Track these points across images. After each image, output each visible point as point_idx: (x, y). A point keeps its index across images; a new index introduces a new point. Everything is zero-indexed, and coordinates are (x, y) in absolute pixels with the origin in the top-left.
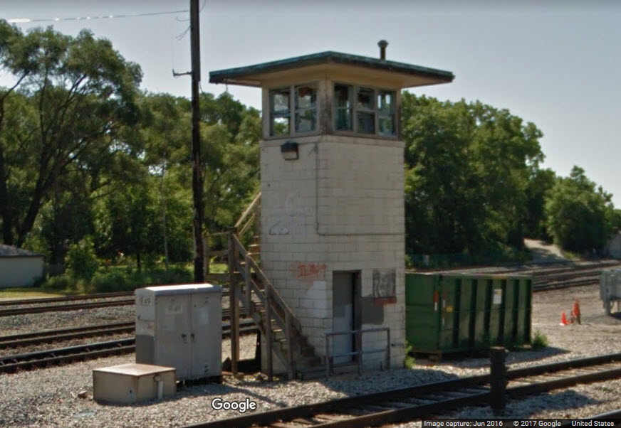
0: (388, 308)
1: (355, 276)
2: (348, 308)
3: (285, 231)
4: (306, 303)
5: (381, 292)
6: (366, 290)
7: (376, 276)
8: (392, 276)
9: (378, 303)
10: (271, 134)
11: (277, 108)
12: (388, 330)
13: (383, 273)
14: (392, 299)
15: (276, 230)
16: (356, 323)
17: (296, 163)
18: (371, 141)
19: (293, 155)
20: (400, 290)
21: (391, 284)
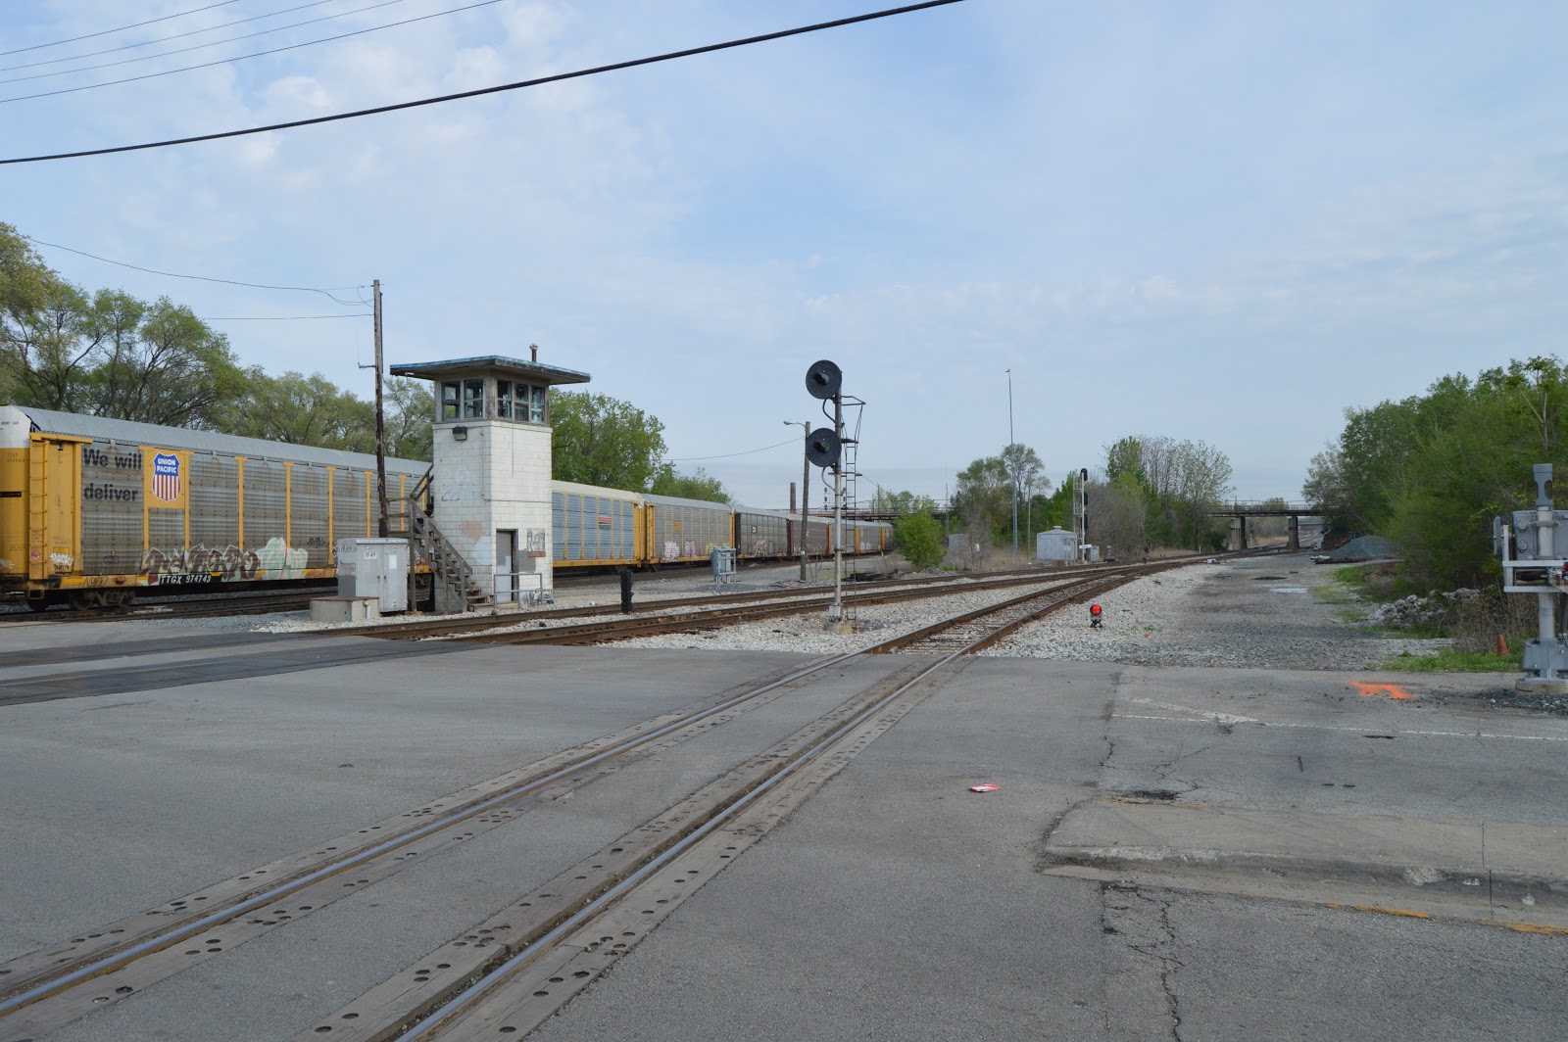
0: (539, 560)
1: (513, 533)
2: (508, 559)
3: (456, 497)
4: (474, 555)
5: (534, 548)
6: (522, 544)
7: (530, 534)
8: (543, 535)
9: (532, 556)
10: (443, 419)
11: (447, 398)
12: (541, 575)
13: (535, 533)
14: (542, 554)
15: (447, 497)
16: (514, 568)
17: (465, 443)
18: (526, 427)
19: (463, 436)
20: (549, 547)
21: (541, 540)
